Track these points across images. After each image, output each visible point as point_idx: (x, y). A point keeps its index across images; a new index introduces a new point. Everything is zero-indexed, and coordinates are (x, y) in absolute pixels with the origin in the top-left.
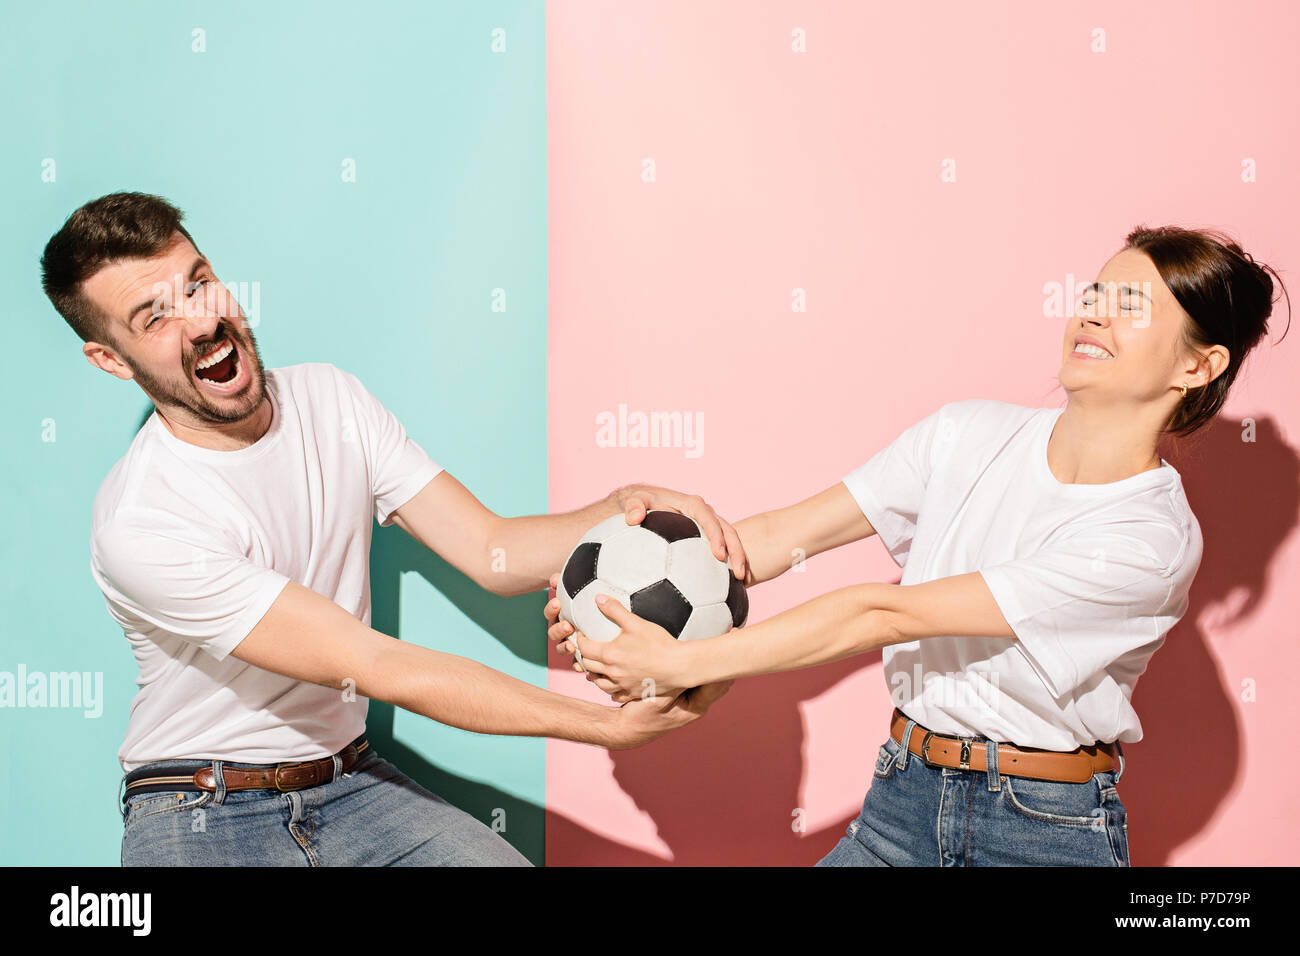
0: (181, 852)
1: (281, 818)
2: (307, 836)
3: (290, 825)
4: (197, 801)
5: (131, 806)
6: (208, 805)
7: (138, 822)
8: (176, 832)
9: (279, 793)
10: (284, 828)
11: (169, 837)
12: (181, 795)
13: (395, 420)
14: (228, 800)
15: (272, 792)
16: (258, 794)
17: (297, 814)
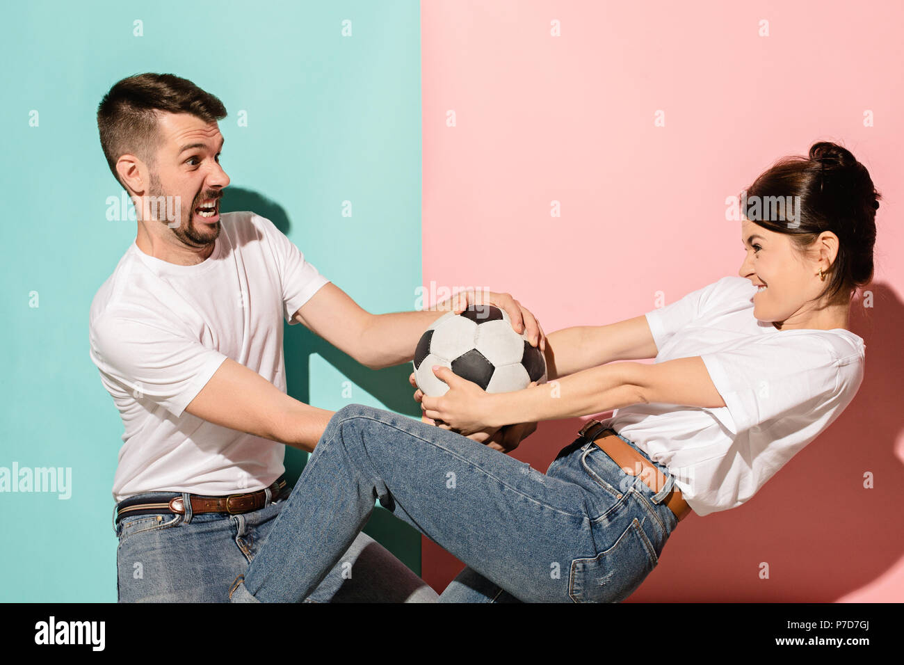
0: (162, 561)
1: (230, 533)
2: (248, 547)
3: (237, 538)
4: (172, 522)
5: (123, 525)
6: (180, 524)
7: (129, 537)
8: (158, 545)
9: (228, 515)
10: (232, 541)
11: (154, 549)
12: (160, 517)
13: (296, 247)
14: (194, 520)
15: (224, 514)
16: (214, 516)
17: (241, 530)
